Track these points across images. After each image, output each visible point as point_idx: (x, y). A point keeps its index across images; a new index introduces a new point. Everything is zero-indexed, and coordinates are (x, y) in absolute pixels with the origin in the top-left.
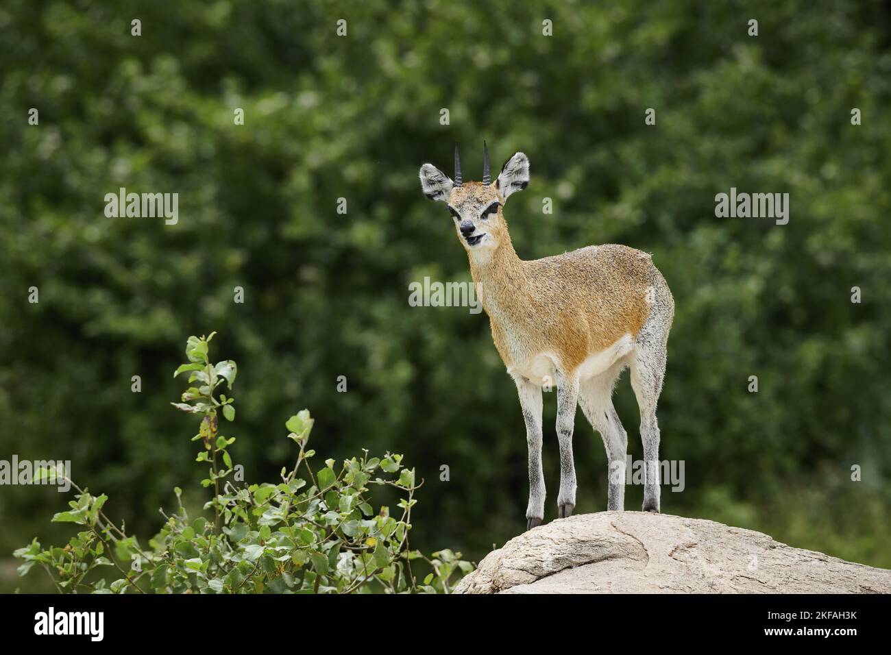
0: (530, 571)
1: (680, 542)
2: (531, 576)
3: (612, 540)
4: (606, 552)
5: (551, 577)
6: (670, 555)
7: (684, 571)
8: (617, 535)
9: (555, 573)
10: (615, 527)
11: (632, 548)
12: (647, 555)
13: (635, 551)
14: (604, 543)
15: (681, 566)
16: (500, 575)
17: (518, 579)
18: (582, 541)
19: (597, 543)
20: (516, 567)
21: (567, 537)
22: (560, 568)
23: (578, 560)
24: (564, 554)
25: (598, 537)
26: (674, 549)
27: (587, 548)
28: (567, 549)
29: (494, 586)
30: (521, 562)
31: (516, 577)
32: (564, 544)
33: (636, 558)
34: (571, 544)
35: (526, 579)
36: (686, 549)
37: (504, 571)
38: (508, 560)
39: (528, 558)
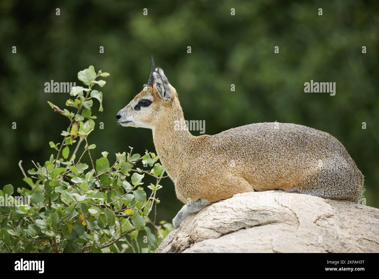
0: (216, 230)
1: (321, 214)
2: (217, 233)
3: (274, 210)
4: (270, 218)
5: (230, 234)
6: (315, 222)
7: (324, 234)
8: (277, 207)
9: (234, 232)
11: (288, 216)
12: (299, 222)
13: (290, 218)
14: (268, 212)
15: (322, 230)
16: (195, 232)
17: (208, 235)
18: (254, 210)
19: (264, 212)
20: (206, 227)
21: (243, 207)
22: (237, 229)
23: (250, 223)
24: (240, 219)
25: (264, 208)
26: (317, 218)
27: (256, 215)
28: (242, 216)
29: (191, 239)
30: (210, 224)
31: (206, 234)
32: (241, 212)
33: (290, 223)
34: (245, 212)
35: (214, 235)
36: (326, 218)
37: (198, 229)
38: (201, 221)
39: (215, 221)
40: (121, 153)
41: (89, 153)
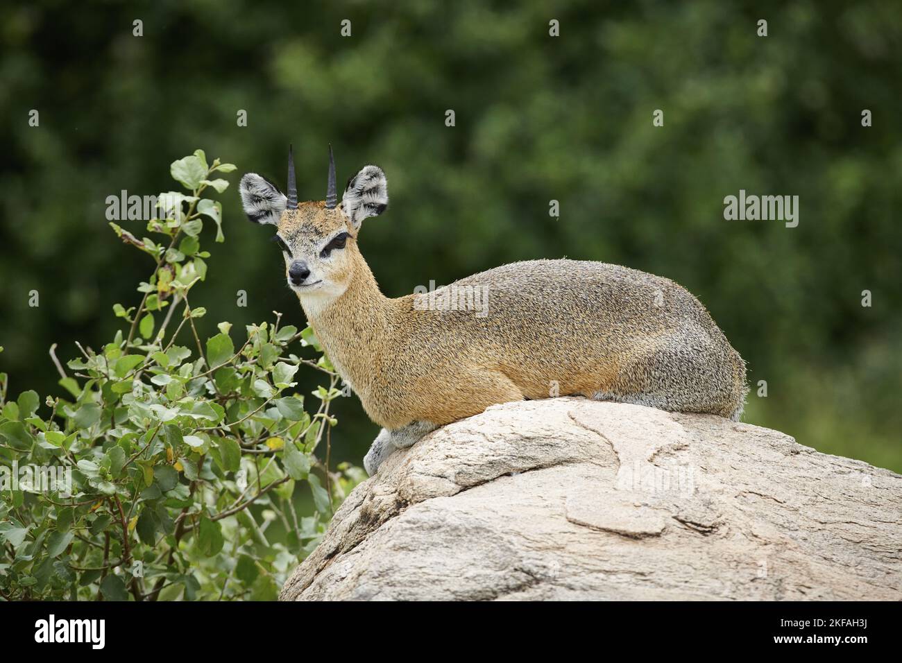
0: (452, 478)
1: (663, 443)
2: (453, 485)
3: (569, 437)
4: (561, 453)
5: (480, 487)
6: (651, 461)
8: (576, 430)
9: (487, 481)
10: (573, 419)
11: (597, 449)
12: (618, 460)
13: (601, 453)
14: (558, 441)
16: (409, 483)
17: (435, 490)
18: (527, 438)
19: (548, 441)
20: (432, 472)
21: (506, 431)
22: (494, 475)
23: (520, 465)
24: (500, 455)
25: (549, 433)
26: (656, 452)
27: (533, 448)
28: (504, 449)
29: (400, 498)
30: (438, 466)
31: (432, 487)
32: (501, 442)
33: (602, 463)
34: (511, 442)
35: (447, 489)
36: (673, 452)
37: (414, 477)
38: (420, 462)
39: (450, 460)
40: (258, 325)
41: (193, 326)
